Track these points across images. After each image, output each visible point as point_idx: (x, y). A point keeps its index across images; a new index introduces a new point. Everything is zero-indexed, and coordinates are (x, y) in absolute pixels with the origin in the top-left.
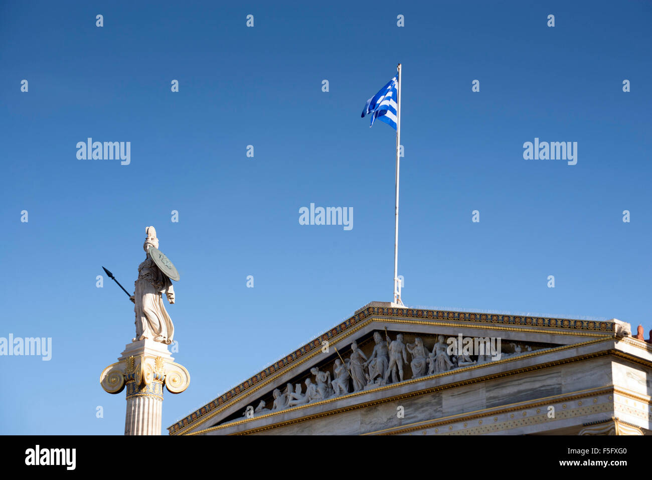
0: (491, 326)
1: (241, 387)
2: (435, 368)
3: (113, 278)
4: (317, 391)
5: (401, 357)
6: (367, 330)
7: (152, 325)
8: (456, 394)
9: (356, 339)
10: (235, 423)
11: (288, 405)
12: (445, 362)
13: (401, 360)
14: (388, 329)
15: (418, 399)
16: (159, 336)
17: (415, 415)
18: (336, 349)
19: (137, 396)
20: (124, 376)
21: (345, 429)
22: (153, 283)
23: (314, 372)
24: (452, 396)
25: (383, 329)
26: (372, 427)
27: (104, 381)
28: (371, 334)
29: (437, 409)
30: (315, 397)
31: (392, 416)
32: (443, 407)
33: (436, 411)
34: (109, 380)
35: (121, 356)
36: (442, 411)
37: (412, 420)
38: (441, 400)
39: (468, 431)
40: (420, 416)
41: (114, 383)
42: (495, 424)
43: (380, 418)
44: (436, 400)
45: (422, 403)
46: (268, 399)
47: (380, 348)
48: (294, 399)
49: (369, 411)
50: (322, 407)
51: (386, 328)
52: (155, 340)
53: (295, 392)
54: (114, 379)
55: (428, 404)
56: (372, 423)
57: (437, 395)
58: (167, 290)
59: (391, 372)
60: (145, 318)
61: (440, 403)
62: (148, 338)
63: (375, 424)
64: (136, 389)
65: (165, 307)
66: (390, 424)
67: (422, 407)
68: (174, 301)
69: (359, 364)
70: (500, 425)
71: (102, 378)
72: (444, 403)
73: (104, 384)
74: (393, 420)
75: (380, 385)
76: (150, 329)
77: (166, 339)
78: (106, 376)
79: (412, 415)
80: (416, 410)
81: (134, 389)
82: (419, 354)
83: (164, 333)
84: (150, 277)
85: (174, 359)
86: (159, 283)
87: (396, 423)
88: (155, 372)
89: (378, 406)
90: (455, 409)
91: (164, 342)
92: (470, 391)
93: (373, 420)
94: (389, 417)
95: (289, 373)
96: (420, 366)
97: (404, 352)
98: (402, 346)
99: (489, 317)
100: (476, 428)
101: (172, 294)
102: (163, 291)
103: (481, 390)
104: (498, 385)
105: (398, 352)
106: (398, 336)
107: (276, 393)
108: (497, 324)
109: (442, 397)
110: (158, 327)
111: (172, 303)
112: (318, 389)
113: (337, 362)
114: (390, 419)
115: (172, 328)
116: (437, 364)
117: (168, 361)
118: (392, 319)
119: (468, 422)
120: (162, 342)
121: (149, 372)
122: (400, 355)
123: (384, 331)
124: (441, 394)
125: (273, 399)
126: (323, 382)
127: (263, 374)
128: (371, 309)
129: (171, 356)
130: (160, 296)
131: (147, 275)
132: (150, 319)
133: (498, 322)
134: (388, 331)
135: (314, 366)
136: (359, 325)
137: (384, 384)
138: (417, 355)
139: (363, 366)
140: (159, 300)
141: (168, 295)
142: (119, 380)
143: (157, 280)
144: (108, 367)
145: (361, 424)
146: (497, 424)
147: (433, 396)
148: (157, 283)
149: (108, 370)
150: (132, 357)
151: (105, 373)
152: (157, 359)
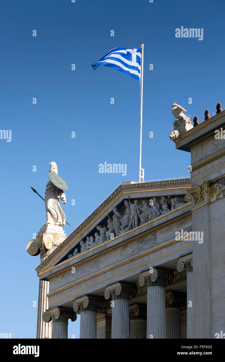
0: (176, 187)
1: (66, 241)
2: (151, 217)
3: (37, 193)
4: (99, 240)
5: (136, 213)
6: (120, 200)
7: (53, 216)
8: (163, 231)
9: (116, 206)
10: (64, 263)
11: (87, 249)
12: (156, 213)
13: (137, 215)
14: (130, 198)
15: (146, 237)
16: (57, 222)
17: (144, 247)
18: (107, 213)
19: (44, 256)
20: (38, 245)
21: (113, 260)
22: (53, 193)
23: (98, 228)
24: (161, 233)
25: (128, 198)
26: (125, 257)
27: (28, 249)
28: (123, 202)
29: (154, 242)
30: (98, 243)
31: (134, 249)
32: (157, 240)
33: (154, 243)
34: (31, 249)
35: (38, 234)
36: (156, 243)
37: (143, 250)
38: (156, 236)
39: (168, 253)
40: (147, 247)
41: (33, 250)
42: (181, 247)
43: (129, 252)
44: (154, 237)
45: (148, 240)
46: (78, 247)
47: (128, 210)
48: (89, 245)
49: (124, 248)
50: (100, 248)
51: (129, 197)
52: (55, 225)
53: (90, 241)
54: (34, 248)
55: (150, 239)
56: (126, 254)
57: (155, 234)
58: (61, 196)
59: (132, 223)
60: (49, 213)
61: (155, 239)
62: (50, 224)
63: (127, 255)
64: (44, 252)
65: (60, 205)
66: (133, 254)
67: (148, 242)
68: (65, 202)
69: (117, 220)
70: (183, 247)
71: (28, 247)
72: (158, 238)
73: (28, 251)
74: (135, 251)
75: (126, 231)
76: (52, 218)
77: (61, 224)
78: (29, 246)
79: (143, 247)
80: (145, 244)
81: (43, 252)
82: (145, 210)
83: (60, 220)
84: (51, 190)
85: (66, 234)
86: (56, 193)
87: (136, 253)
88: (53, 242)
89: (127, 244)
90: (162, 241)
91: (60, 225)
92: (169, 229)
93: (126, 253)
94: (133, 250)
95: (87, 231)
96: (145, 217)
97: (138, 210)
98: (137, 206)
99: (174, 182)
100: (172, 251)
101: (64, 198)
102: (59, 197)
103: (174, 227)
104: (183, 223)
105: (135, 211)
106: (135, 201)
107: (81, 243)
108: (178, 186)
109: (156, 235)
110: (56, 217)
111: (64, 203)
112: (100, 238)
113: (108, 221)
114: (133, 251)
115: (64, 217)
116: (152, 215)
117: (62, 235)
118: (131, 191)
119: (169, 247)
120: (59, 226)
121: (49, 242)
122: (136, 212)
123: (128, 199)
124: (156, 232)
125: (80, 247)
126: (103, 234)
127: (75, 233)
128: (121, 187)
129: (64, 233)
130: (58, 200)
131: (50, 188)
132: (52, 213)
133: (179, 184)
134: (130, 199)
135: (98, 225)
136: (117, 198)
137: (128, 230)
138: (144, 211)
139: (119, 221)
140: (57, 202)
141: (62, 199)
142: (36, 248)
143: (55, 191)
144: (31, 241)
145: (120, 256)
146: (182, 247)
147: (153, 234)
148: (55, 193)
149: (30, 243)
150: (41, 234)
151: (29, 245)
152: (55, 235)
